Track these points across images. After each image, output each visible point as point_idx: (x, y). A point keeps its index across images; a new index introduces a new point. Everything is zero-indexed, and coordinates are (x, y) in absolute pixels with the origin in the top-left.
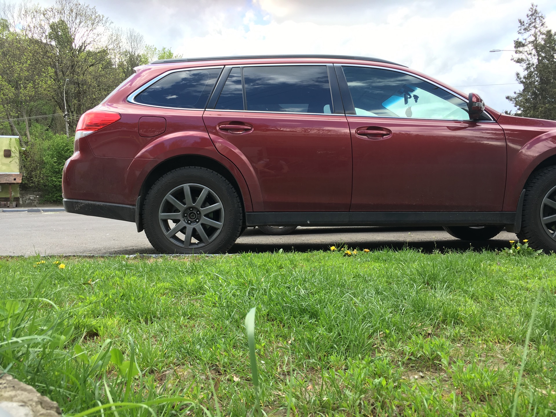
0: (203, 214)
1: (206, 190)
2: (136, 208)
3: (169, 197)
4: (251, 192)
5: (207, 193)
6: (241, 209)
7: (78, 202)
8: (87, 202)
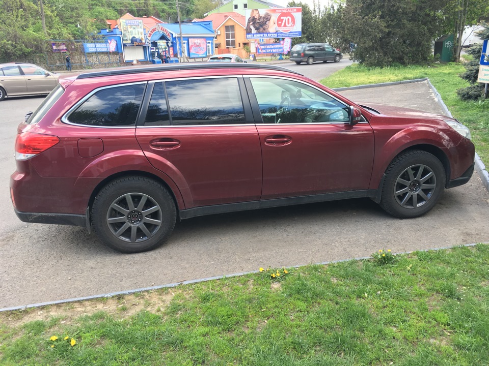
0: (144, 215)
1: (145, 196)
2: (86, 217)
3: (114, 205)
4: (183, 195)
5: (146, 199)
6: (175, 208)
7: (31, 215)
8: (40, 214)
